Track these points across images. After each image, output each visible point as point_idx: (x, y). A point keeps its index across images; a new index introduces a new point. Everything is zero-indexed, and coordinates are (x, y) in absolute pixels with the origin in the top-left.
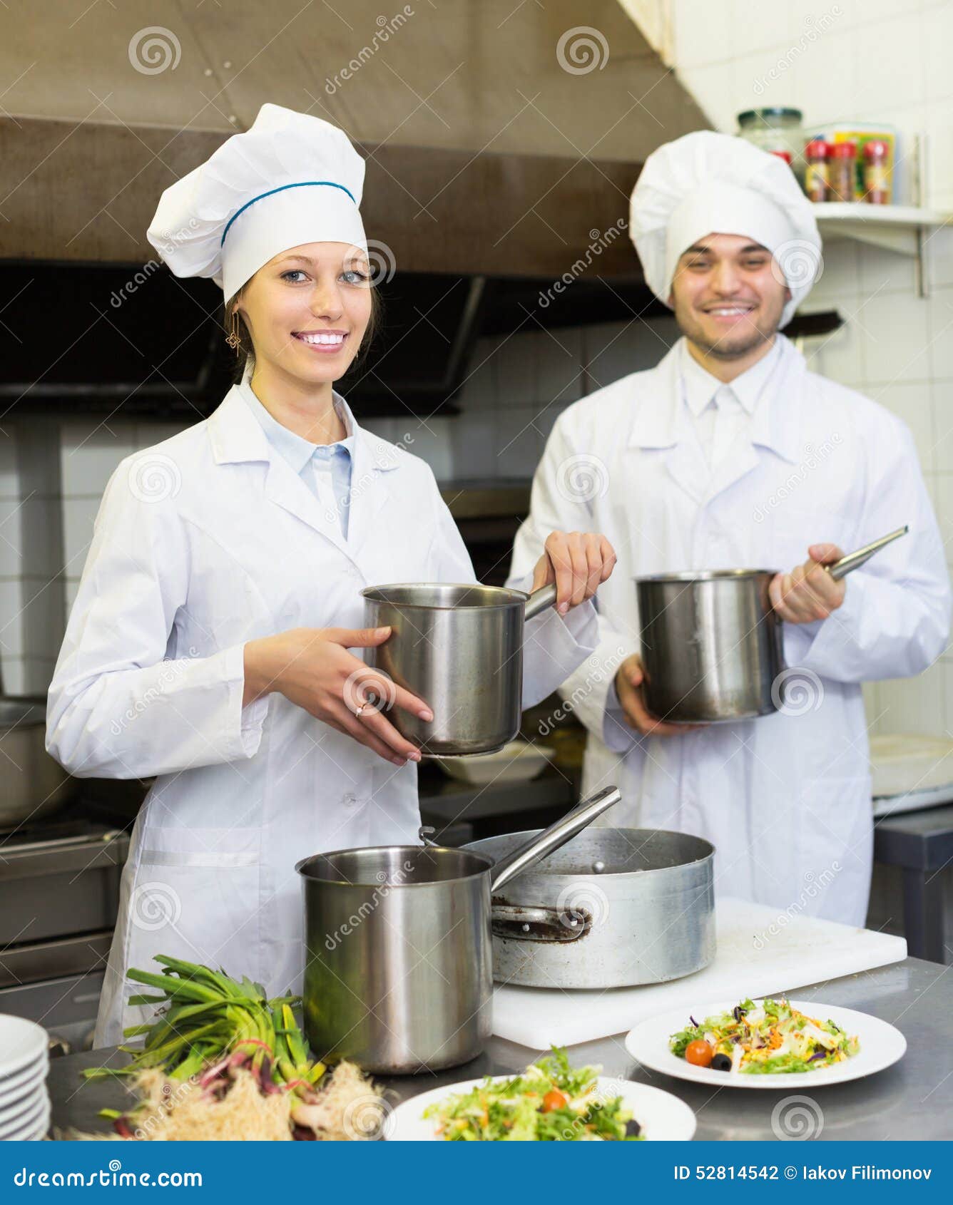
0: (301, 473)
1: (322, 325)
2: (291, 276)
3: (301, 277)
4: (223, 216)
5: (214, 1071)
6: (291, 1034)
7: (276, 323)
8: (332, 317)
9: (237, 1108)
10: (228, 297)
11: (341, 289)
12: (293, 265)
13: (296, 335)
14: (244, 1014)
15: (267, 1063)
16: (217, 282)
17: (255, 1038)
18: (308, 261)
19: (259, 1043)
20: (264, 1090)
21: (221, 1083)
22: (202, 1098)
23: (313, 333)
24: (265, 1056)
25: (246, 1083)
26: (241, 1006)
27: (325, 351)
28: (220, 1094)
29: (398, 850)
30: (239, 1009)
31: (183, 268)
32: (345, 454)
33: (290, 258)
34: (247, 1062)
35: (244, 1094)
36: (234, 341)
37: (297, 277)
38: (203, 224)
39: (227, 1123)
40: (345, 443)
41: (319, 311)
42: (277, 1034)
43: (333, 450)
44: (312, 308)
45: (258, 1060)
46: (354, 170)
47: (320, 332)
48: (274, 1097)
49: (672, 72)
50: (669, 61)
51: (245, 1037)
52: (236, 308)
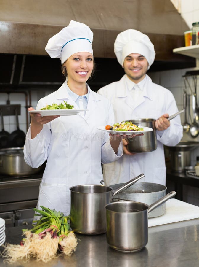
0: (75, 102)
1: (82, 70)
2: (76, 59)
3: (78, 59)
4: (61, 45)
5: (43, 232)
6: (65, 225)
7: (72, 69)
8: (85, 69)
9: (46, 241)
10: (62, 63)
11: (87, 62)
12: (76, 57)
13: (76, 72)
14: (54, 220)
15: (56, 231)
16: (60, 59)
17: (55, 225)
18: (79, 56)
19: (55, 226)
20: (53, 237)
21: (44, 235)
22: (39, 238)
23: (80, 71)
24: (56, 229)
25: (49, 235)
26: (54, 218)
27: (83, 76)
28: (42, 238)
29: (93, 185)
30: (53, 218)
31: (53, 56)
32: (86, 98)
33: (76, 55)
34: (50, 231)
35: (48, 238)
36: (63, 72)
37: (77, 59)
38: (57, 47)
39: (42, 244)
40: (86, 95)
41: (82, 67)
42: (62, 225)
43: (83, 97)
44: (80, 66)
45: (54, 230)
46: (91, 35)
47: (82, 71)
48: (55, 239)
49: (180, 14)
50: (179, 12)
51: (52, 225)
52: (64, 65)
